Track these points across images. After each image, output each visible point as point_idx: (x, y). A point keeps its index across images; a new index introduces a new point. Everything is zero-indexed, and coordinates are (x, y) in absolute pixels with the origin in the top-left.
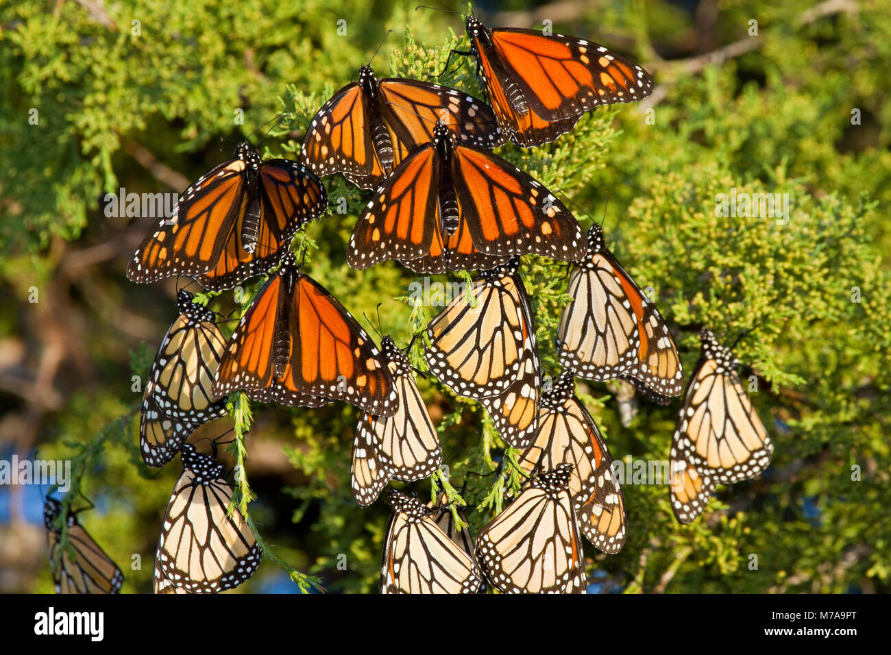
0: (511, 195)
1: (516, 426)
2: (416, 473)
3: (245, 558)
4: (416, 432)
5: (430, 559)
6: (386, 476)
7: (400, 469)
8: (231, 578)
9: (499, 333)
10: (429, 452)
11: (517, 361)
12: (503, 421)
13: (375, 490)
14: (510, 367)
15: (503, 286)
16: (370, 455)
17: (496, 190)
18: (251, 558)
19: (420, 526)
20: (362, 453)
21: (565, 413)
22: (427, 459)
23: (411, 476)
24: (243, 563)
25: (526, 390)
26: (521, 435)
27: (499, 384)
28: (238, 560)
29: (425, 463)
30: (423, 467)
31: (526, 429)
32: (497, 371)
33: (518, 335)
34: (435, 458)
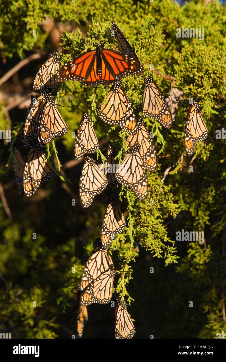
0: (120, 60)
1: (131, 129)
2: (91, 151)
3: (49, 173)
4: (92, 139)
5: (94, 176)
6: (84, 152)
7: (87, 150)
8: (46, 179)
9: (120, 105)
10: (95, 145)
11: (127, 111)
12: (127, 129)
13: (81, 156)
14: (125, 113)
15: (118, 91)
16: (80, 146)
17: (116, 60)
18: (51, 173)
19: (92, 166)
20: (77, 145)
21: (141, 130)
22: (94, 147)
23: (90, 152)
24: (49, 174)
26: (133, 131)
27: (123, 119)
28: (47, 173)
29: (94, 148)
30: (93, 149)
31: (134, 129)
32: (122, 115)
33: (126, 104)
34: (97, 147)
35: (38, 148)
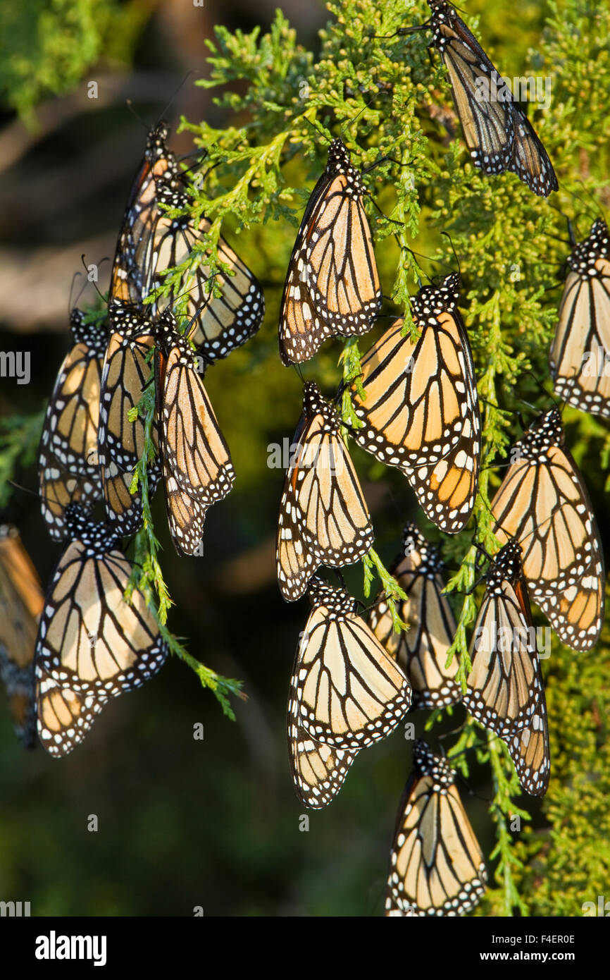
3: (148, 651)
5: (349, 668)
8: (131, 676)
9: (435, 384)
11: (460, 419)
13: (303, 580)
14: (451, 427)
15: (440, 325)
18: (155, 651)
19: (342, 625)
20: (287, 533)
21: (549, 463)
23: (337, 560)
24: (145, 657)
25: (462, 459)
28: (139, 653)
29: (353, 545)
33: (460, 386)
35: (100, 540)
